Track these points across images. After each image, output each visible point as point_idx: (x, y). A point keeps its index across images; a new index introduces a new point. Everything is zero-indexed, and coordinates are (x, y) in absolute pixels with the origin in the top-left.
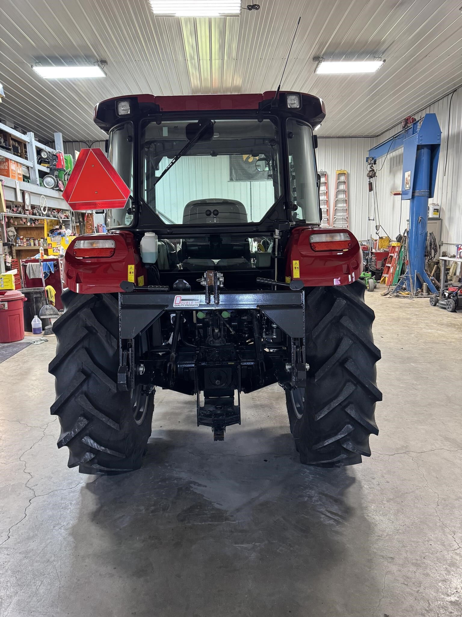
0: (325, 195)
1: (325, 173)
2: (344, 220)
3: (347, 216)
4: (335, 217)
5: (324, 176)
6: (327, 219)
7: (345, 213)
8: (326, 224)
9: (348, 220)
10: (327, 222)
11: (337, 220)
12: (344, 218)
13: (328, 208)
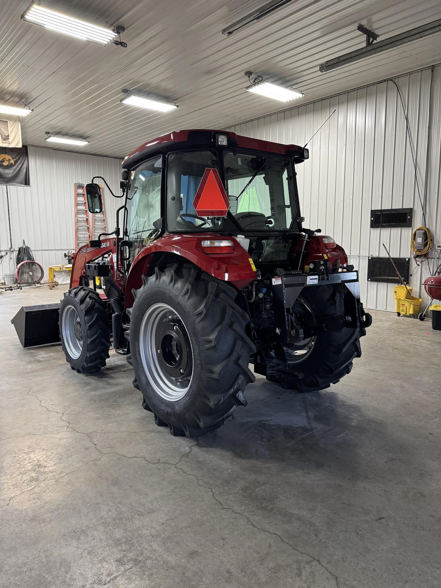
0: (83, 206)
1: (82, 186)
2: (102, 229)
3: (105, 226)
4: (95, 226)
5: (82, 188)
6: (87, 228)
7: (102, 223)
8: (86, 232)
9: (106, 229)
10: (87, 230)
11: (96, 229)
12: (102, 227)
13: (87, 218)
